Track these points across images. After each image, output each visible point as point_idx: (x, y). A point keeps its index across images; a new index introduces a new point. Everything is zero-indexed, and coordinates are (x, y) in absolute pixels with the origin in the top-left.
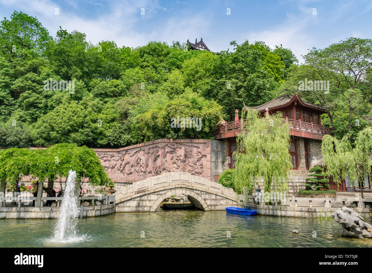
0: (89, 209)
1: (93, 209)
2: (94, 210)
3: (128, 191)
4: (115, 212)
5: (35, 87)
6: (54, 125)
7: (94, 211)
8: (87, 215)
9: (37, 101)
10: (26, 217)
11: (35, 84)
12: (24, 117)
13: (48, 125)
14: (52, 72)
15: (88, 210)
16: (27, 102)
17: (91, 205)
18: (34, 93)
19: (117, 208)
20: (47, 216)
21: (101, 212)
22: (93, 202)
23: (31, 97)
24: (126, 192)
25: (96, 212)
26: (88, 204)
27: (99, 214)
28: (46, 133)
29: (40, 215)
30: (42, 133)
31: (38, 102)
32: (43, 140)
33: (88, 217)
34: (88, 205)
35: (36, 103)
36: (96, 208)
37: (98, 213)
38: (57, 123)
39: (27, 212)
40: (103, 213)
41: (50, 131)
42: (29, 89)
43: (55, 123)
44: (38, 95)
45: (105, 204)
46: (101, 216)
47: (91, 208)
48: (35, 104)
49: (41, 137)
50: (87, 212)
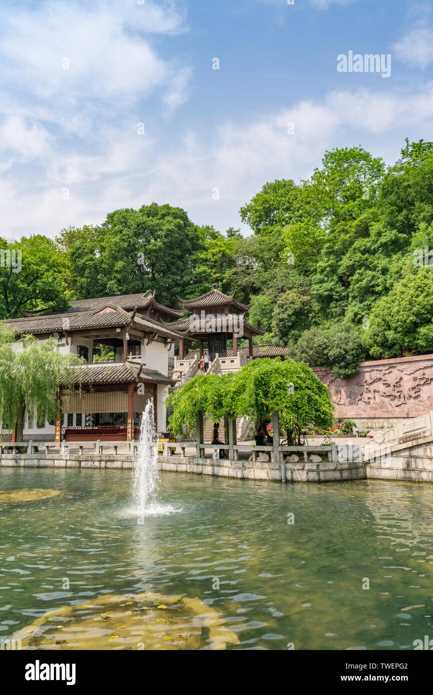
0: (296, 468)
1: (301, 468)
2: (303, 469)
3: (386, 436)
4: (365, 478)
5: (366, 260)
6: (388, 318)
7: (305, 472)
8: (292, 477)
9: (373, 282)
10: (220, 474)
11: (367, 255)
12: (360, 314)
13: (380, 320)
14: (384, 227)
15: (294, 470)
16: (359, 288)
17: (301, 460)
18: (367, 272)
19: (368, 469)
20: (240, 475)
21: (319, 474)
22: (306, 456)
23: (364, 279)
24: (382, 439)
25: (307, 473)
26: (296, 458)
27: (316, 478)
28: (380, 334)
29: (232, 473)
30: (375, 335)
31: (374, 284)
32: (379, 348)
33: (295, 482)
34: (296, 460)
35: (373, 286)
36: (308, 466)
37: (313, 476)
38: (392, 314)
39: (220, 466)
40: (322, 476)
41: (385, 330)
42: (360, 267)
43: (390, 315)
44: (374, 273)
45: (332, 461)
46: (319, 482)
47: (298, 466)
48: (371, 289)
49: (375, 342)
50: (292, 473)
